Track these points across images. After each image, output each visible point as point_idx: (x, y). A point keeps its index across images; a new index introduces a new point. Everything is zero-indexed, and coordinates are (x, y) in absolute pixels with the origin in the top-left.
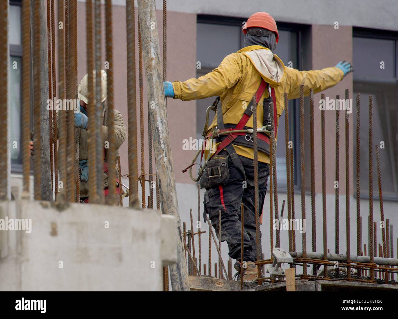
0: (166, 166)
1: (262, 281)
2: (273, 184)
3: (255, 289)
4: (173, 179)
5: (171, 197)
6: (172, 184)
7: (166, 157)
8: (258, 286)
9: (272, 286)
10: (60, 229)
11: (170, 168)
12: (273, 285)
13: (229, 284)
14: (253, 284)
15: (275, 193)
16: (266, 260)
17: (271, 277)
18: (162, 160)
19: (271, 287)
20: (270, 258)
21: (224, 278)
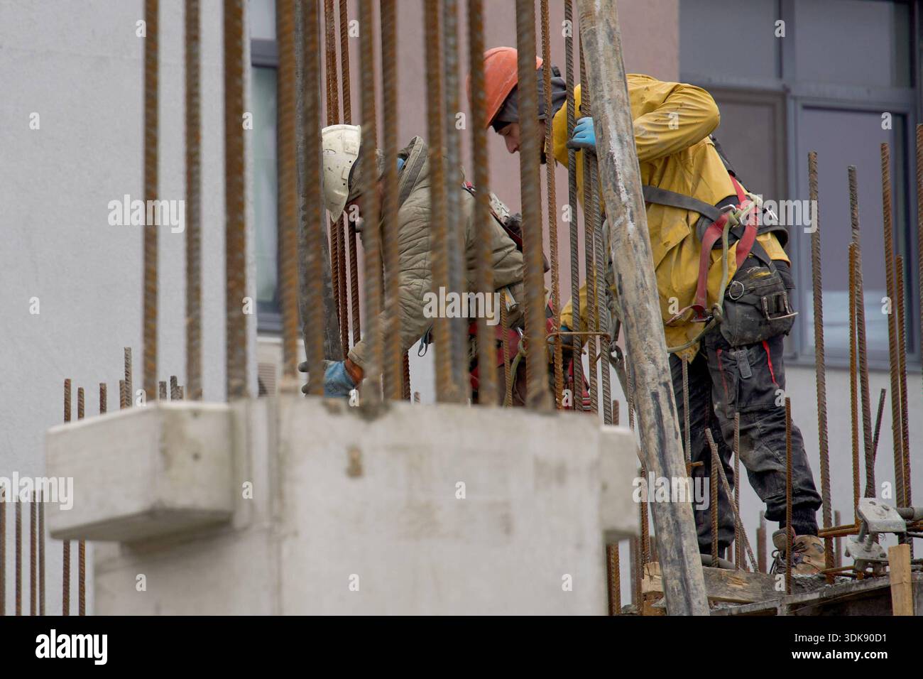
0: (634, 243)
1: (835, 575)
2: (857, 351)
3: (818, 593)
4: (649, 271)
5: (645, 314)
6: (648, 284)
7: (632, 221)
8: (827, 585)
9: (857, 585)
10: (370, 462)
11: (642, 246)
12: (860, 583)
13: (760, 583)
14: (814, 581)
15: (863, 372)
16: (843, 528)
17: (855, 564)
18: (623, 229)
19: (856, 589)
20: (853, 522)
21: (749, 569)
